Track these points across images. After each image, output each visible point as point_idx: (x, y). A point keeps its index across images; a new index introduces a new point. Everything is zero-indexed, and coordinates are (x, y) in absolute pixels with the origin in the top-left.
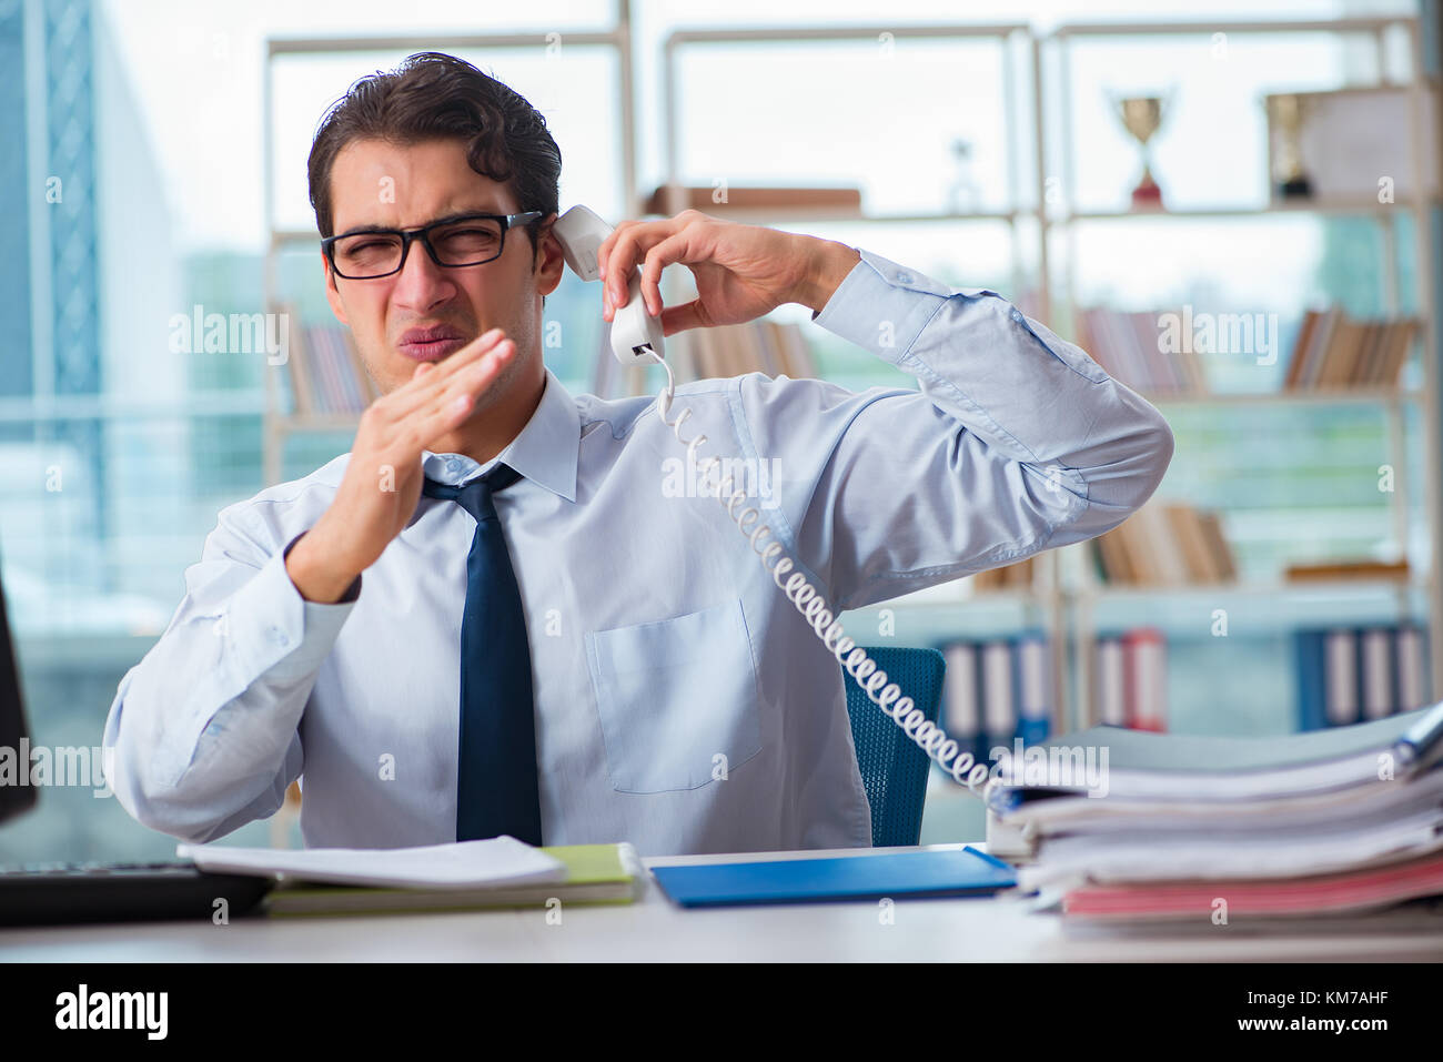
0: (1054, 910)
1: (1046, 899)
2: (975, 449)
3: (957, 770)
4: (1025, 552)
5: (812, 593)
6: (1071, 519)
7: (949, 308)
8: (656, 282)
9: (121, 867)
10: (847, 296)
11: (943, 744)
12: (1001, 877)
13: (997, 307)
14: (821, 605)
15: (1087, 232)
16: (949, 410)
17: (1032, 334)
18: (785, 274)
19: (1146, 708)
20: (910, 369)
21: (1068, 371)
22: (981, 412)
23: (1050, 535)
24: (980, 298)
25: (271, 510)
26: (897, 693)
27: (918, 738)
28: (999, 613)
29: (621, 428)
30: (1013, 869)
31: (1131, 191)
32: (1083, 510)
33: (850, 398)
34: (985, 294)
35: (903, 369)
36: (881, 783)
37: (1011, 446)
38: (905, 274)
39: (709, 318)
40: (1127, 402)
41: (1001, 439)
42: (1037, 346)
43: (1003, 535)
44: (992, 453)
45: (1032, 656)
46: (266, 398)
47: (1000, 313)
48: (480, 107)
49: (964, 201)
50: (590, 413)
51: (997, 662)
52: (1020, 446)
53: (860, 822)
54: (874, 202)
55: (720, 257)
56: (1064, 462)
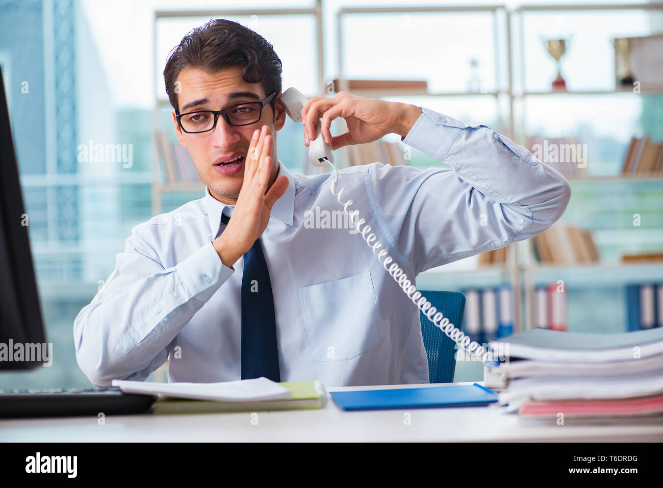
0: (515, 412)
1: (511, 408)
2: (479, 197)
3: (470, 349)
4: (504, 244)
5: (401, 272)
6: (524, 229)
7: (465, 133)
8: (328, 128)
9: (86, 391)
10: (417, 130)
11: (463, 338)
12: (490, 397)
13: (487, 132)
14: (406, 278)
15: (531, 101)
16: (466, 180)
17: (504, 144)
18: (388, 122)
19: (558, 320)
20: (447, 162)
21: (521, 160)
22: (481, 181)
23: (514, 235)
24: (479, 128)
25: (156, 230)
26: (441, 316)
27: (452, 336)
28: (490, 276)
29: (314, 190)
30: (496, 394)
31: (551, 83)
32: (530, 224)
33: (421, 173)
34: (481, 126)
35: (444, 162)
36: (436, 354)
37: (496, 196)
38: (443, 118)
39: (353, 141)
40: (549, 173)
41: (491, 193)
42: (506, 150)
43: (493, 236)
44: (487, 199)
45: (505, 296)
46: (154, 175)
47: (488, 135)
48: (246, 51)
49: (475, 87)
50: (301, 183)
51: (489, 299)
52: (500, 196)
53: (425, 371)
54: (433, 87)
55: (358, 115)
56: (521, 203)
